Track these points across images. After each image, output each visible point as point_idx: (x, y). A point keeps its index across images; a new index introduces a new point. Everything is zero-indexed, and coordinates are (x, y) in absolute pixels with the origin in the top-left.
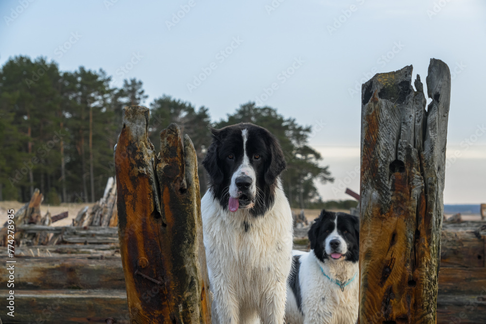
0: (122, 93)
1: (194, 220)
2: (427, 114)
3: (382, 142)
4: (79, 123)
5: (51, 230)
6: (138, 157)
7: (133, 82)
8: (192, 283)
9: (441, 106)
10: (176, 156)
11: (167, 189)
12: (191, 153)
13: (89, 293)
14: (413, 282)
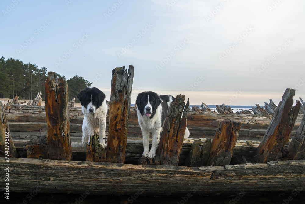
0: (41, 71)
1: (66, 103)
2: (128, 78)
3: (117, 85)
4: (28, 78)
5: (21, 106)
6: (52, 85)
7: (44, 68)
8: (65, 119)
9: (132, 77)
10: (62, 85)
11: (59, 94)
12: (67, 85)
13: (32, 123)
14: (122, 120)
